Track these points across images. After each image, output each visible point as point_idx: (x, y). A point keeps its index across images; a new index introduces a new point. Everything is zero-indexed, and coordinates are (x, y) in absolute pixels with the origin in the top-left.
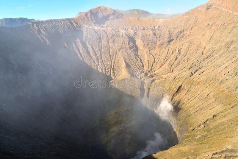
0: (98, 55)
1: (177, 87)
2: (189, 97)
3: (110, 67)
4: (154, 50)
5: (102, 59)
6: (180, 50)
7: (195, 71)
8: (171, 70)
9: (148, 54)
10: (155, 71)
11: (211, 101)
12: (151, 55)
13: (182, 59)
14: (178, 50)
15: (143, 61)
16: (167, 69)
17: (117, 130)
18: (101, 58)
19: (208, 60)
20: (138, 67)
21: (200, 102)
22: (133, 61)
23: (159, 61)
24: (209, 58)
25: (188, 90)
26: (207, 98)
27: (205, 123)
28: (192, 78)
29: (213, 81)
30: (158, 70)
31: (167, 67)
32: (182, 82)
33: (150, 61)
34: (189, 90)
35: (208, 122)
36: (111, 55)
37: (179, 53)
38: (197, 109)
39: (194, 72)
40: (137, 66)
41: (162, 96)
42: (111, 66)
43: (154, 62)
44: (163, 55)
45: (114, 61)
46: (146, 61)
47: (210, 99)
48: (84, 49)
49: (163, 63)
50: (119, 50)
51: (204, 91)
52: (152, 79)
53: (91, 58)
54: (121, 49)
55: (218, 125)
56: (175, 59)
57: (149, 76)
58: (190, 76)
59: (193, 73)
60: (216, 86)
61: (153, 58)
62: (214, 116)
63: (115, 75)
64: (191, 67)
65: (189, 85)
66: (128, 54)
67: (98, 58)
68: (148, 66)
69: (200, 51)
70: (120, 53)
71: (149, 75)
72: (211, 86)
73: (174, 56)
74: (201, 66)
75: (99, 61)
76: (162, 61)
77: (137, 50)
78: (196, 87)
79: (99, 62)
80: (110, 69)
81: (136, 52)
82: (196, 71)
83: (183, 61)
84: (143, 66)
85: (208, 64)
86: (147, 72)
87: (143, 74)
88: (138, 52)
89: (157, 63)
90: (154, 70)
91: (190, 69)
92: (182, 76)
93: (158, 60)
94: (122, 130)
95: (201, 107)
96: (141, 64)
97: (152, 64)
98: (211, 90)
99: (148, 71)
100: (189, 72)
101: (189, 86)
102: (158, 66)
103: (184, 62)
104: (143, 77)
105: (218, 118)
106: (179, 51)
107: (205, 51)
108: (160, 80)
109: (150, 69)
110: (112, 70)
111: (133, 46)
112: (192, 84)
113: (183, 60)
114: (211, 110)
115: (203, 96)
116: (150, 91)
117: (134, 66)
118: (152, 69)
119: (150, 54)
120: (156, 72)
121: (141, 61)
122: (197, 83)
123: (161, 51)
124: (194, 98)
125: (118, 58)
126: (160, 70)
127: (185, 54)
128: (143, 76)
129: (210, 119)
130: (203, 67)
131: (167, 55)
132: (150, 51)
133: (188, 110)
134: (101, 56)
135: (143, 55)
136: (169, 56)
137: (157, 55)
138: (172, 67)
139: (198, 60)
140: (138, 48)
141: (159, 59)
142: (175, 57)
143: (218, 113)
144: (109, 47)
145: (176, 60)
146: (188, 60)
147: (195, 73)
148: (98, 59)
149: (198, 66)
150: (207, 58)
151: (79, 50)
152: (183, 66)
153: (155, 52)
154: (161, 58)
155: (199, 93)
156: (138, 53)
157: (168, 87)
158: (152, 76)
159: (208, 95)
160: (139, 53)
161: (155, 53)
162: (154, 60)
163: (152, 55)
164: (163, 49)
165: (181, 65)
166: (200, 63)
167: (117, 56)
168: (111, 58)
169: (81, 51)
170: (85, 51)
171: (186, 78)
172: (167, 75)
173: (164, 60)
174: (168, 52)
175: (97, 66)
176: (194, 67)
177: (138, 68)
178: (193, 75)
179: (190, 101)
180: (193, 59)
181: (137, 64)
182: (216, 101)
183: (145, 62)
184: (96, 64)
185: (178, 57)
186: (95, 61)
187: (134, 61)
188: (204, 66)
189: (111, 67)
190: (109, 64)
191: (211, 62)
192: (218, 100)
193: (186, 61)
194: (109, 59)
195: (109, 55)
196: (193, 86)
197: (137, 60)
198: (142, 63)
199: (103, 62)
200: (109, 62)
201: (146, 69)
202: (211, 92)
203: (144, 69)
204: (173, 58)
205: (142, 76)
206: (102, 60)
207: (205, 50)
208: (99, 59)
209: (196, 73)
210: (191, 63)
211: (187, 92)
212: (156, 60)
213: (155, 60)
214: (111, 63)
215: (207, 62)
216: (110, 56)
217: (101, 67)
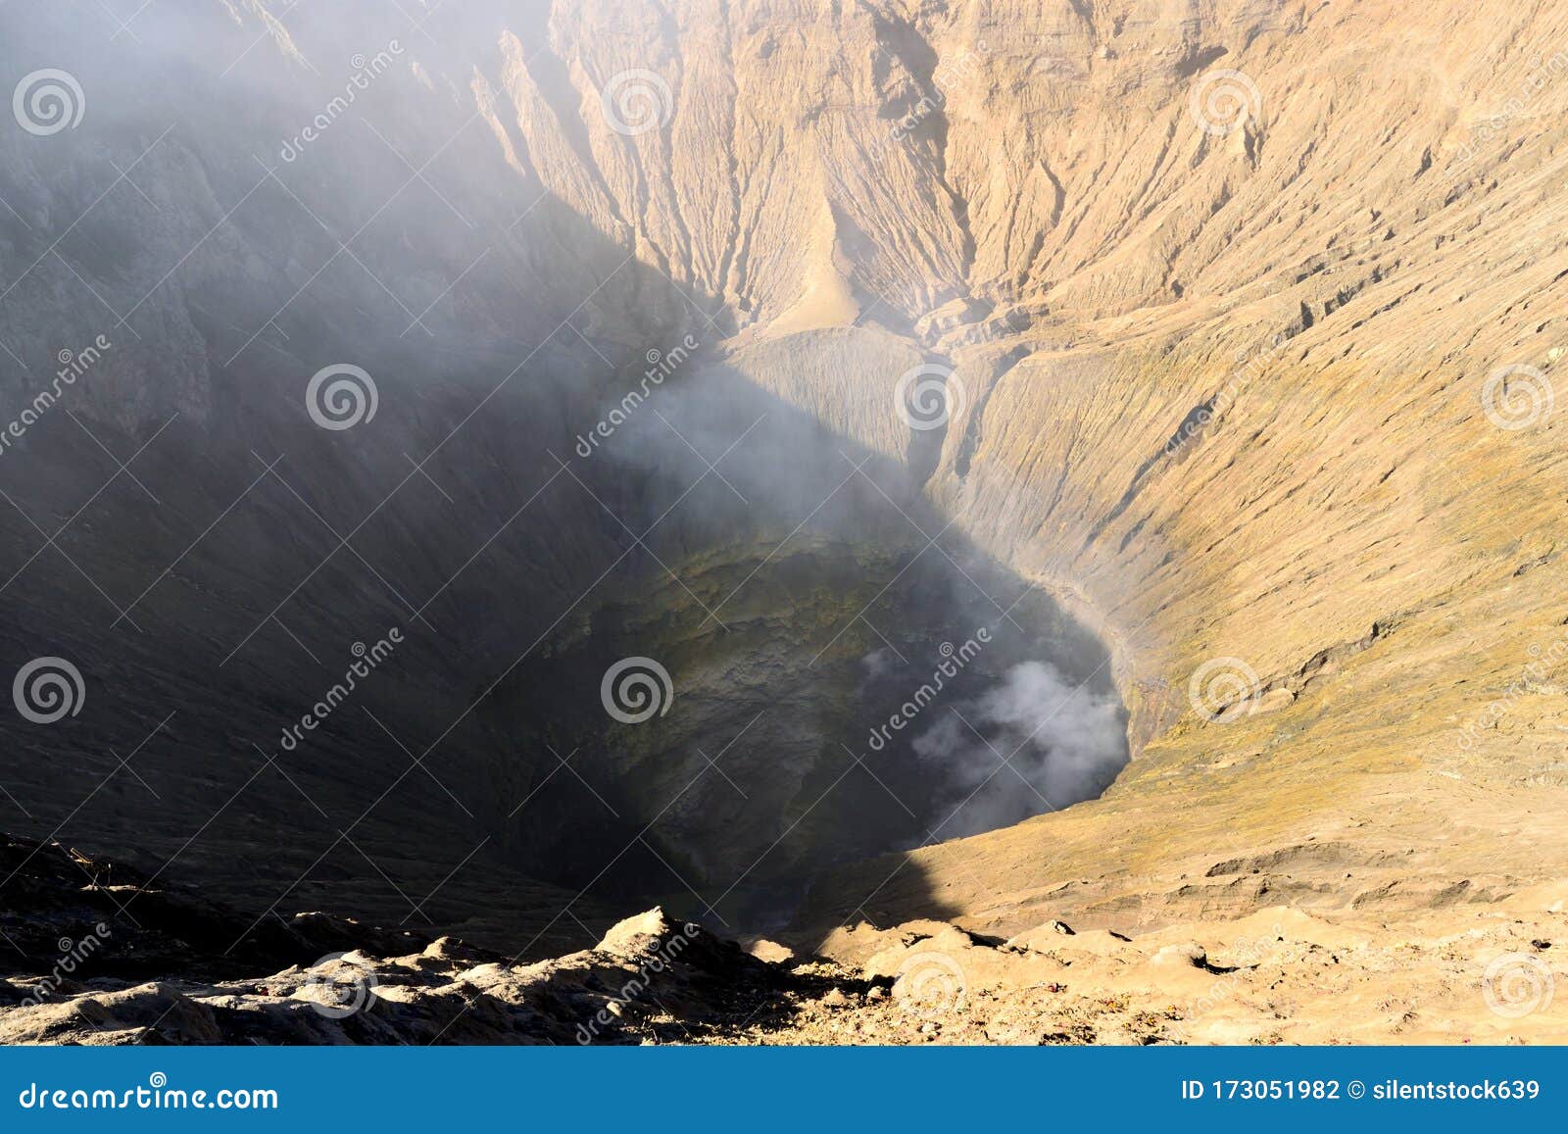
0: (643, 154)
1: (1183, 407)
2: (1248, 486)
3: (725, 245)
4: (1061, 132)
5: (670, 185)
6: (1259, 134)
7: (1331, 295)
8: (1169, 286)
9: (1018, 158)
10: (1047, 287)
11: (1389, 522)
12: (1038, 164)
13: (1263, 206)
14: (1242, 136)
15: (971, 209)
16: (1137, 274)
17: (725, 688)
18: (667, 179)
19: (1453, 213)
20: (931, 248)
21: (1320, 523)
22: (898, 208)
23: (1090, 216)
24: (1464, 199)
25: (1257, 435)
26: (1375, 497)
27: (1308, 675)
28: (1302, 349)
29: (1441, 379)
30: (1072, 281)
31: (1140, 261)
32: (1222, 373)
33: (1020, 215)
34: (1261, 438)
35: (1327, 668)
36: (738, 155)
37: (1251, 154)
38: (1283, 576)
39: (1327, 305)
40: (921, 247)
41: (1061, 466)
42: (732, 240)
43: (1056, 218)
44: (1126, 169)
45: (756, 202)
46: (995, 209)
47: (1388, 507)
48: (548, 109)
49: (1122, 230)
50: (801, 125)
51: (1361, 449)
52: (1009, 343)
53: (596, 175)
54: (813, 115)
55: (1375, 689)
56: (1208, 206)
57: (994, 324)
58: (1291, 333)
59: (1317, 307)
60: (1459, 415)
61: (1052, 190)
62: (1376, 627)
63: (754, 301)
64: (1315, 264)
65: (1265, 395)
66: (862, 152)
67: (641, 175)
68: (1007, 250)
69: (1409, 148)
70: (802, 147)
71: (1000, 312)
72: (1422, 414)
73: (1205, 175)
74: (1386, 260)
75: (647, 199)
76: (1113, 215)
77: (935, 127)
78: (1314, 418)
79: (651, 206)
80: (718, 264)
81: (931, 144)
82: (1343, 299)
83: (1270, 220)
84: (970, 247)
85: (1447, 247)
86: (994, 291)
87: (958, 306)
88: (942, 144)
89: (1074, 228)
90: (1047, 277)
91: (1301, 278)
92: (1226, 328)
93: (1081, 208)
94: (760, 688)
95: (1312, 563)
96: (957, 232)
97: (1033, 232)
98: (1415, 445)
99: (1001, 287)
100: (1284, 306)
101: (1267, 406)
102: (1079, 249)
103: (1274, 226)
104: (950, 328)
105: (1396, 640)
106: (1254, 143)
107: (1447, 146)
108: (1071, 352)
109: (1013, 276)
110: (734, 264)
111: (909, 98)
112: (1291, 389)
113: (1268, 210)
114: (1368, 586)
115: (1353, 480)
116: (985, 433)
117: (898, 245)
118: (1033, 272)
119: (1030, 158)
120: (1054, 295)
121: (959, 205)
122: (1330, 385)
123: (1118, 141)
124: (1282, 490)
125: (783, 180)
126: (1086, 283)
127: (1294, 168)
128: (955, 320)
129: (1348, 646)
130: (1404, 264)
131: (1160, 172)
132: (1030, 137)
133: (1222, 575)
134: (668, 158)
135: (978, 163)
136: (1173, 175)
137: (1084, 173)
138: (1179, 265)
139: (1376, 216)
140: (946, 110)
141: (1089, 198)
142: (1216, 189)
143: (1408, 606)
144: (731, 100)
145: (1216, 208)
146: (1308, 211)
147: (1329, 311)
148: (643, 188)
149: (1366, 257)
150: (1448, 202)
151: (509, 116)
152: (1264, 256)
153: (1073, 144)
154: (1104, 197)
155: (1322, 461)
156: (941, 152)
157: (1118, 408)
158: (1020, 323)
159: (1386, 477)
160: (948, 152)
161: (1070, 154)
162: (1052, 205)
163: (1045, 166)
164: (1136, 123)
165: (1244, 248)
166: (1390, 235)
167: (779, 167)
168: (734, 181)
169: (525, 125)
170: (555, 119)
171: (1256, 349)
172: (1128, 319)
173: (1132, 204)
174: (1166, 150)
175: (632, 230)
176: (1331, 267)
177: (928, 260)
178: (1316, 327)
179: (1250, 513)
180: (1344, 206)
181: (921, 233)
182: (1429, 521)
183: (989, 218)
184: (628, 218)
185: (1234, 185)
186: (621, 201)
187: (906, 207)
188: (1409, 259)
189: (733, 248)
190: (720, 221)
191: (1470, 229)
192: (1444, 513)
193: (1293, 219)
194: (725, 189)
195: (724, 159)
196: (1292, 406)
197: (930, 199)
198: (964, 223)
199: (675, 207)
200: (725, 205)
201: (986, 267)
202: (1409, 454)
203: (974, 269)
204: (1198, 190)
205: (946, 320)
206: (672, 195)
207: (1452, 136)
208: (649, 180)
209: (1340, 312)
210: (1326, 238)
211: (1245, 448)
212: (1068, 202)
213: (1060, 206)
214: (735, 218)
215: (1439, 231)
216: (733, 164)
217: (657, 240)
